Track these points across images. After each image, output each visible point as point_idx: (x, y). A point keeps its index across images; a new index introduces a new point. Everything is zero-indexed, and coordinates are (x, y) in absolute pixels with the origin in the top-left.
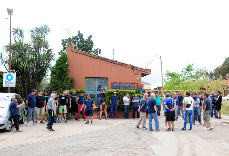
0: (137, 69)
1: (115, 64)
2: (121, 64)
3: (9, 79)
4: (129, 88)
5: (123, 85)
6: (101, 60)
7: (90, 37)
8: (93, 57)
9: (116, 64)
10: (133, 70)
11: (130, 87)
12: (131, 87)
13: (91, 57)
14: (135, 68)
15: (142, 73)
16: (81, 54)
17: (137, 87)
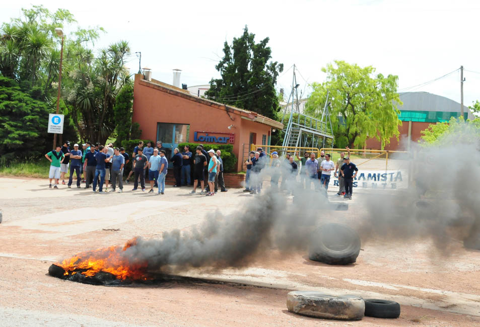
0: (234, 112)
1: (201, 105)
2: (210, 104)
3: (55, 122)
4: (220, 142)
5: (211, 136)
6: (181, 97)
7: (266, 41)
8: (170, 93)
9: (203, 104)
10: (229, 114)
11: (221, 139)
12: (223, 139)
13: (167, 92)
14: (231, 111)
15: (242, 119)
16: (153, 88)
17: (232, 139)
